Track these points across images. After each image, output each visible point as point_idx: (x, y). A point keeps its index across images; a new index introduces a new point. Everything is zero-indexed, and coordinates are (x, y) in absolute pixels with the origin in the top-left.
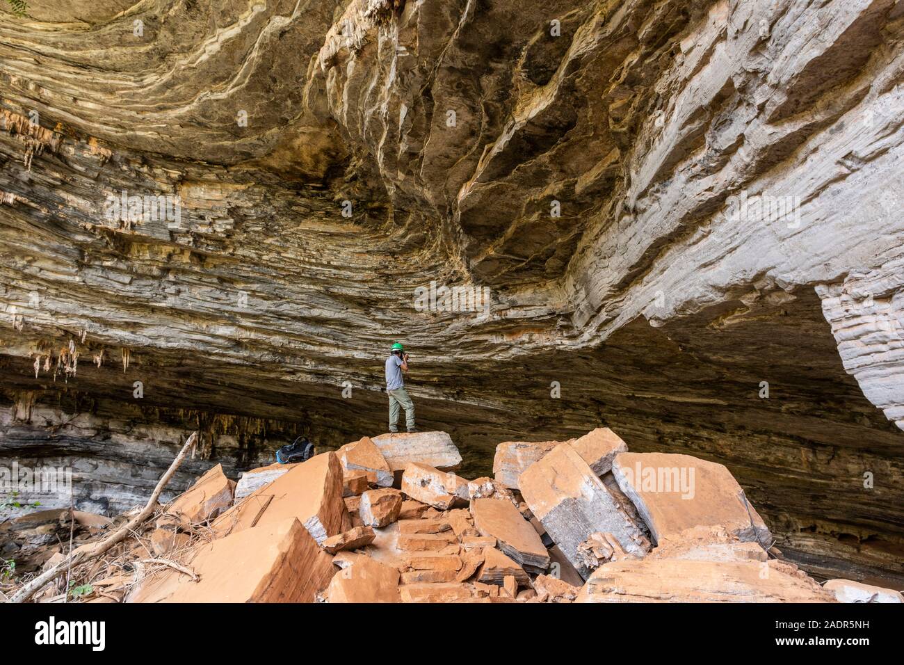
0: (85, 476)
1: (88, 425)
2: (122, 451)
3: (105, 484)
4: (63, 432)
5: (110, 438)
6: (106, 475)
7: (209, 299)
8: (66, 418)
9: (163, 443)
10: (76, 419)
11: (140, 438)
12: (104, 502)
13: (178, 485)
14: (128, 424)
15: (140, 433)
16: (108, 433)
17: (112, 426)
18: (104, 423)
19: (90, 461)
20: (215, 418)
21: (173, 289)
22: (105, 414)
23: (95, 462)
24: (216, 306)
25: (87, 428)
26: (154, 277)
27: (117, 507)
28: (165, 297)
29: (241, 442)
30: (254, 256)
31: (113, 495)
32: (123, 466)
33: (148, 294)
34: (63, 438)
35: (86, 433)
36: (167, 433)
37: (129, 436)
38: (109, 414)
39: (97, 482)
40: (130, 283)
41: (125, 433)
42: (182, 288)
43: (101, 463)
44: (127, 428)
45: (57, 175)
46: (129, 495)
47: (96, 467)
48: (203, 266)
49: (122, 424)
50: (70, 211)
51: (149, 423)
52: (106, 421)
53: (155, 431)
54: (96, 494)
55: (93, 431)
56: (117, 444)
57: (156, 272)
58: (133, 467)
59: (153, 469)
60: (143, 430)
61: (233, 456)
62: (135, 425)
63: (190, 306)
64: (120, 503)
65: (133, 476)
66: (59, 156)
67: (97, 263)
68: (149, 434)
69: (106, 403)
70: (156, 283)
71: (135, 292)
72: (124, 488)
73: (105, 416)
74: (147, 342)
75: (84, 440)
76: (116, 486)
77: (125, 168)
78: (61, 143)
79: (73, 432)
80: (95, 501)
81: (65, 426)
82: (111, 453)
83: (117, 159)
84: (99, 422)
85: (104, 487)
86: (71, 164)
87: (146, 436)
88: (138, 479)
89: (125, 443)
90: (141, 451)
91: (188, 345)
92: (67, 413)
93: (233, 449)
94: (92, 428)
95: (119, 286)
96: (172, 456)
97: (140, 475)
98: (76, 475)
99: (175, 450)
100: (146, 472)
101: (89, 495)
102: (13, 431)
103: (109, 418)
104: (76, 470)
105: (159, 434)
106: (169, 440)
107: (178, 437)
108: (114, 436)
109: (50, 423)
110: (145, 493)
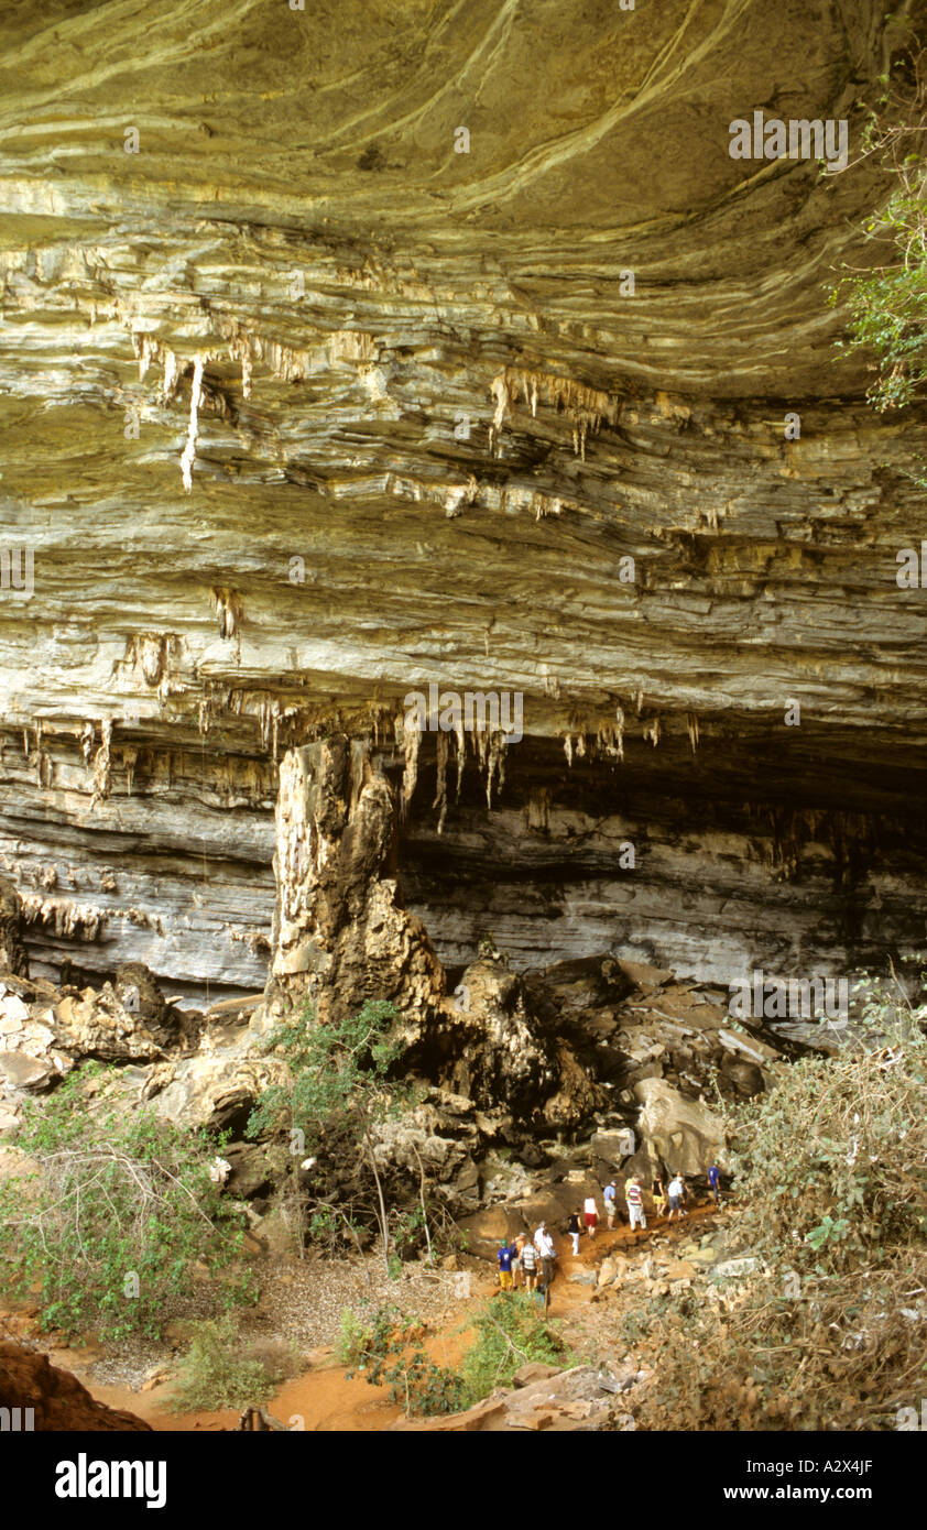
0: (619, 908)
1: (619, 832)
2: (667, 871)
3: (647, 920)
4: (589, 844)
5: (651, 851)
6: (647, 907)
8: (591, 823)
9: (722, 857)
10: (604, 825)
11: (690, 849)
12: (648, 946)
13: (749, 921)
14: (671, 829)
15: (689, 843)
16: (647, 844)
17: (650, 833)
18: (639, 829)
19: (624, 885)
20: (795, 815)
21: (771, 614)
22: (641, 815)
23: (630, 888)
24: (839, 635)
26: (744, 599)
27: (667, 954)
28: (760, 629)
29: (837, 851)
31: (660, 936)
32: (670, 893)
33: (735, 627)
34: (590, 852)
36: (727, 842)
37: (674, 847)
38: (645, 816)
39: (637, 917)
40: (709, 613)
41: (669, 843)
42: (786, 611)
43: (639, 889)
44: (672, 837)
45: (614, 460)
46: (681, 937)
47: (633, 894)
48: (819, 572)
49: (664, 830)
50: (633, 512)
51: (701, 829)
52: (643, 825)
53: (709, 839)
54: (637, 936)
56: (659, 860)
57: (747, 590)
58: (684, 894)
59: (711, 897)
60: (694, 838)
61: (828, 876)
62: (681, 831)
63: (798, 640)
64: (669, 949)
65: (687, 907)
66: (618, 430)
67: (663, 586)
68: (703, 845)
69: (640, 798)
70: (745, 608)
71: (717, 625)
72: (673, 927)
73: (641, 819)
74: (728, 701)
75: (616, 855)
76: (663, 924)
77: (708, 431)
78: (619, 411)
79: (601, 844)
80: (636, 945)
81: (589, 835)
82: (651, 873)
83: (698, 419)
84: (633, 827)
85: (646, 925)
86: (633, 439)
87: (697, 847)
88: (693, 912)
89: (670, 859)
90: (694, 869)
92: (591, 816)
93: (824, 861)
94: (626, 837)
95: (693, 619)
96: (737, 876)
97: (694, 907)
98: (607, 907)
99: (740, 868)
100: (702, 903)
101: (626, 936)
102: (526, 845)
103: (647, 821)
104: (607, 899)
105: (716, 843)
106: (731, 852)
107: (744, 846)
108: (655, 848)
109: (572, 832)
110: (704, 935)
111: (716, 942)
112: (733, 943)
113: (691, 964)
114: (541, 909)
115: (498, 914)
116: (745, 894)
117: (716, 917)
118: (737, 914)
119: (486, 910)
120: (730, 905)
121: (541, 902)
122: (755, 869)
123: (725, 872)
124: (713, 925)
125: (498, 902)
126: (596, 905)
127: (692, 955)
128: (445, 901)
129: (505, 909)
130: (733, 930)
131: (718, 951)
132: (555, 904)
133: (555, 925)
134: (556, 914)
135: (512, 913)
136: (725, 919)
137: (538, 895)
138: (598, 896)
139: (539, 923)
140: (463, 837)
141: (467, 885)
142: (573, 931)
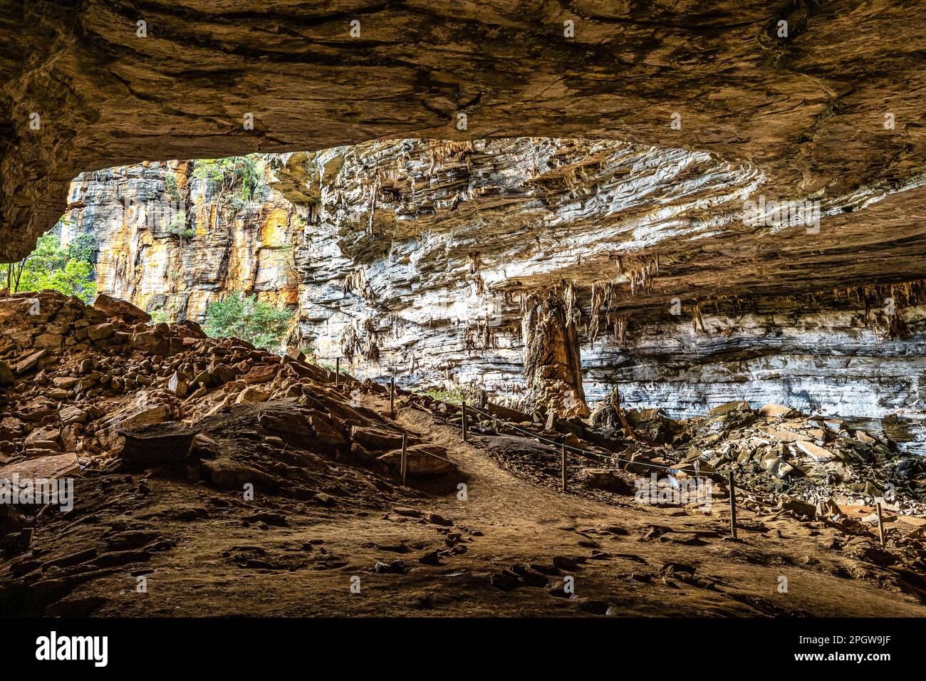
0: (780, 372)
1: (754, 324)
2: (800, 344)
3: (799, 378)
4: (736, 335)
5: (782, 333)
6: (795, 370)
7: (627, 194)
8: (731, 323)
9: (835, 329)
10: (742, 321)
11: (809, 327)
12: (804, 394)
13: (871, 371)
14: (791, 316)
15: (806, 323)
16: (778, 329)
17: (778, 321)
18: (768, 320)
19: (780, 357)
21: (604, 197)
22: (767, 311)
23: (783, 358)
24: (634, 197)
25: (755, 328)
26: (592, 195)
27: (817, 399)
28: (608, 207)
30: (601, 147)
31: (810, 387)
32: (807, 358)
33: (597, 210)
34: (740, 340)
35: (759, 332)
36: (837, 318)
37: (799, 328)
38: (771, 311)
39: (792, 377)
40: (583, 207)
41: (792, 325)
43: (788, 358)
44: (793, 321)
45: (489, 163)
46: (822, 386)
47: (785, 362)
48: (599, 172)
49: (786, 318)
50: (510, 181)
51: (814, 312)
52: (770, 318)
53: (823, 317)
54: (796, 388)
55: (761, 329)
56: (791, 338)
58: (816, 357)
59: (838, 357)
60: (809, 320)
62: (799, 316)
63: (623, 206)
64: (818, 395)
65: (818, 366)
66: (476, 153)
67: (558, 203)
68: (819, 323)
69: (763, 301)
70: (595, 199)
72: (816, 380)
73: (767, 314)
75: (759, 339)
76: (809, 379)
79: (745, 333)
80: (798, 395)
81: (734, 329)
82: (791, 347)
84: (762, 320)
85: (800, 381)
87: (815, 324)
88: (825, 369)
89: (797, 336)
90: (816, 340)
91: (662, 236)
92: (730, 317)
94: (760, 327)
95: (581, 212)
96: (853, 340)
97: (826, 365)
98: (773, 372)
99: (854, 335)
100: (831, 362)
101: (790, 389)
102: (699, 341)
103: (772, 314)
104: (772, 367)
105: (828, 320)
106: (842, 324)
107: (850, 319)
108: (784, 331)
109: (719, 330)
110: (837, 383)
111: (848, 388)
112: (862, 387)
113: (835, 404)
114: (729, 378)
115: (708, 383)
116: (867, 352)
117: (844, 371)
118: (861, 366)
119: (699, 382)
120: (854, 361)
121: (729, 374)
122: (867, 333)
123: (844, 340)
124: (841, 376)
125: (705, 376)
126: (766, 372)
127: (834, 398)
128: (676, 379)
129: (710, 381)
130: (859, 378)
131: (850, 394)
132: (740, 374)
133: (744, 387)
134: (742, 381)
135: (715, 382)
136: (850, 371)
137: (725, 369)
138: (767, 366)
139: (734, 386)
140: (666, 342)
141: (686, 368)
142: (758, 390)
